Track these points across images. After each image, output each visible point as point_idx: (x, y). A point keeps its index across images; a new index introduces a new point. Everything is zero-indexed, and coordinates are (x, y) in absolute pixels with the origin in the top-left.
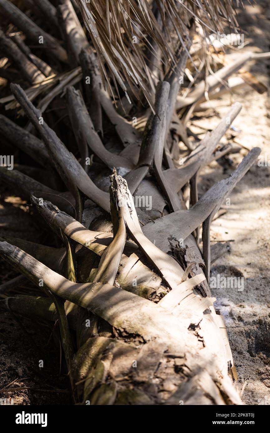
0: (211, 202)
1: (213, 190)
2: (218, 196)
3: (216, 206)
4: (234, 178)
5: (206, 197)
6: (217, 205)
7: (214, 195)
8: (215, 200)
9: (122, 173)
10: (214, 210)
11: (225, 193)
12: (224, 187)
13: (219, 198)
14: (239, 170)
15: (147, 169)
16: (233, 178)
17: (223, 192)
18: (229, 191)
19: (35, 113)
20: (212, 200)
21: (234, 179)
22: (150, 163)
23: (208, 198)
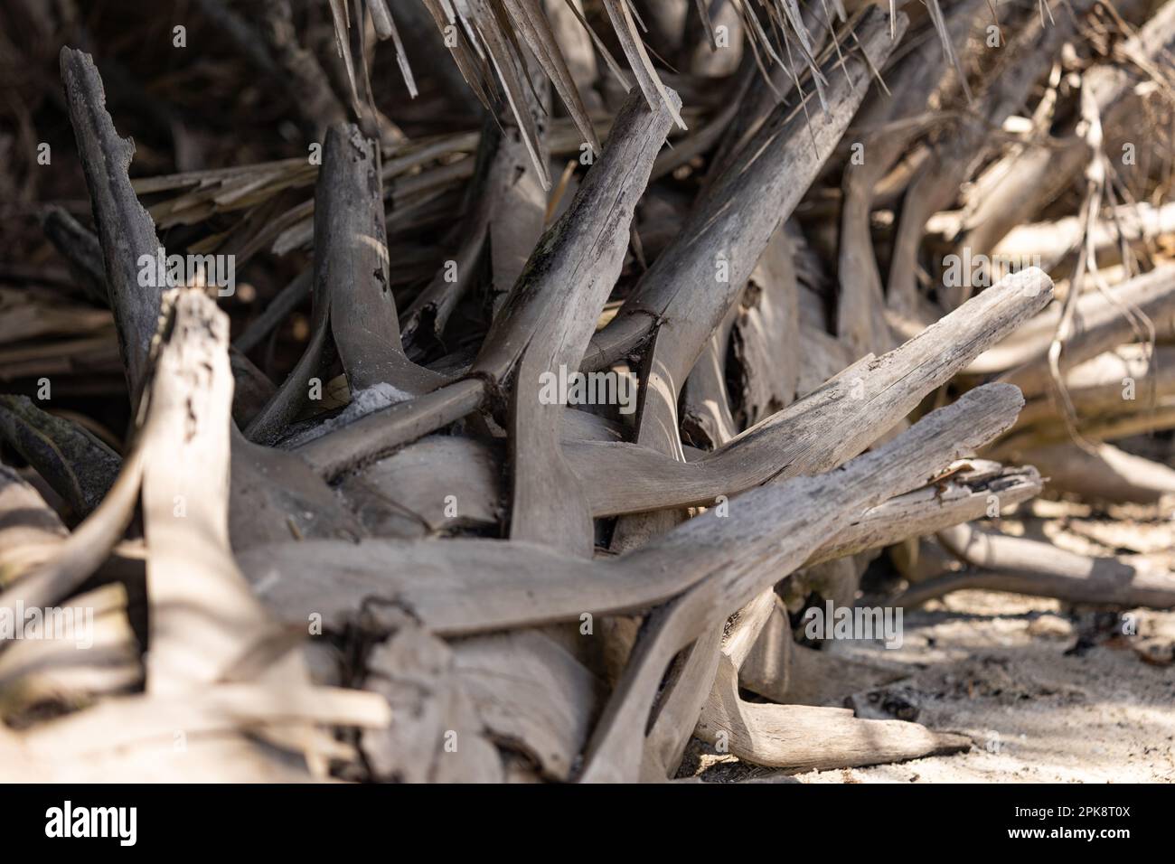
0: (704, 547)
1: (740, 506)
2: (751, 529)
3: (725, 567)
4: (856, 477)
5: (699, 527)
6: (731, 563)
7: (736, 522)
8: (728, 540)
9: (375, 400)
10: (710, 576)
11: (789, 523)
12: (792, 502)
13: (750, 538)
14: (889, 452)
15: (477, 386)
16: (852, 475)
17: (779, 519)
18: (814, 522)
19: (105, 151)
20: (717, 538)
21: (852, 483)
22: (500, 371)
23: (704, 532)
